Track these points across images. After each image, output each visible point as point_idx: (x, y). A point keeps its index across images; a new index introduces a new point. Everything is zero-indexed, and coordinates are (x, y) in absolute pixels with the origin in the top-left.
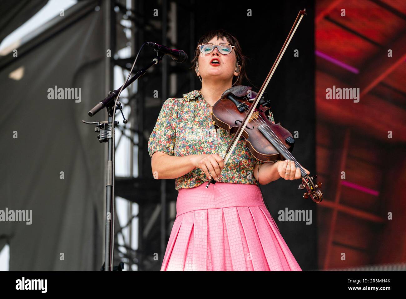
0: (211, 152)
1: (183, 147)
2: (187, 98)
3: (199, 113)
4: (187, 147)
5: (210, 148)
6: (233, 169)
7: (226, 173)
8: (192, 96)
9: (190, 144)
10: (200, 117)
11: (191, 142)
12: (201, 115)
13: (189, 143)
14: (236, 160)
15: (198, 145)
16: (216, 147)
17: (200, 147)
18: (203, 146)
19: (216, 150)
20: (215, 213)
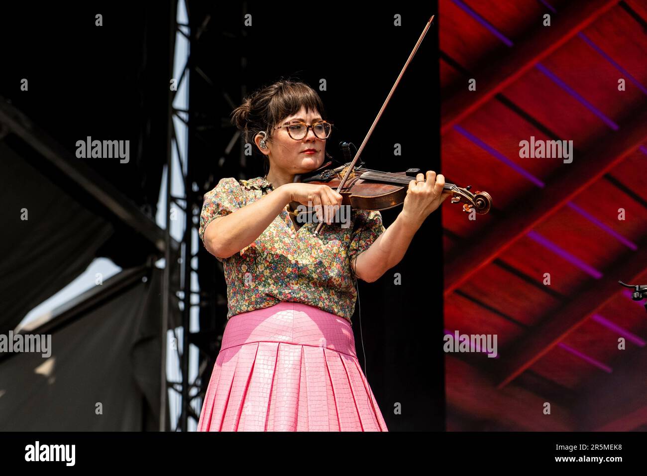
2: (247, 184)
8: (256, 185)
20: (291, 350)
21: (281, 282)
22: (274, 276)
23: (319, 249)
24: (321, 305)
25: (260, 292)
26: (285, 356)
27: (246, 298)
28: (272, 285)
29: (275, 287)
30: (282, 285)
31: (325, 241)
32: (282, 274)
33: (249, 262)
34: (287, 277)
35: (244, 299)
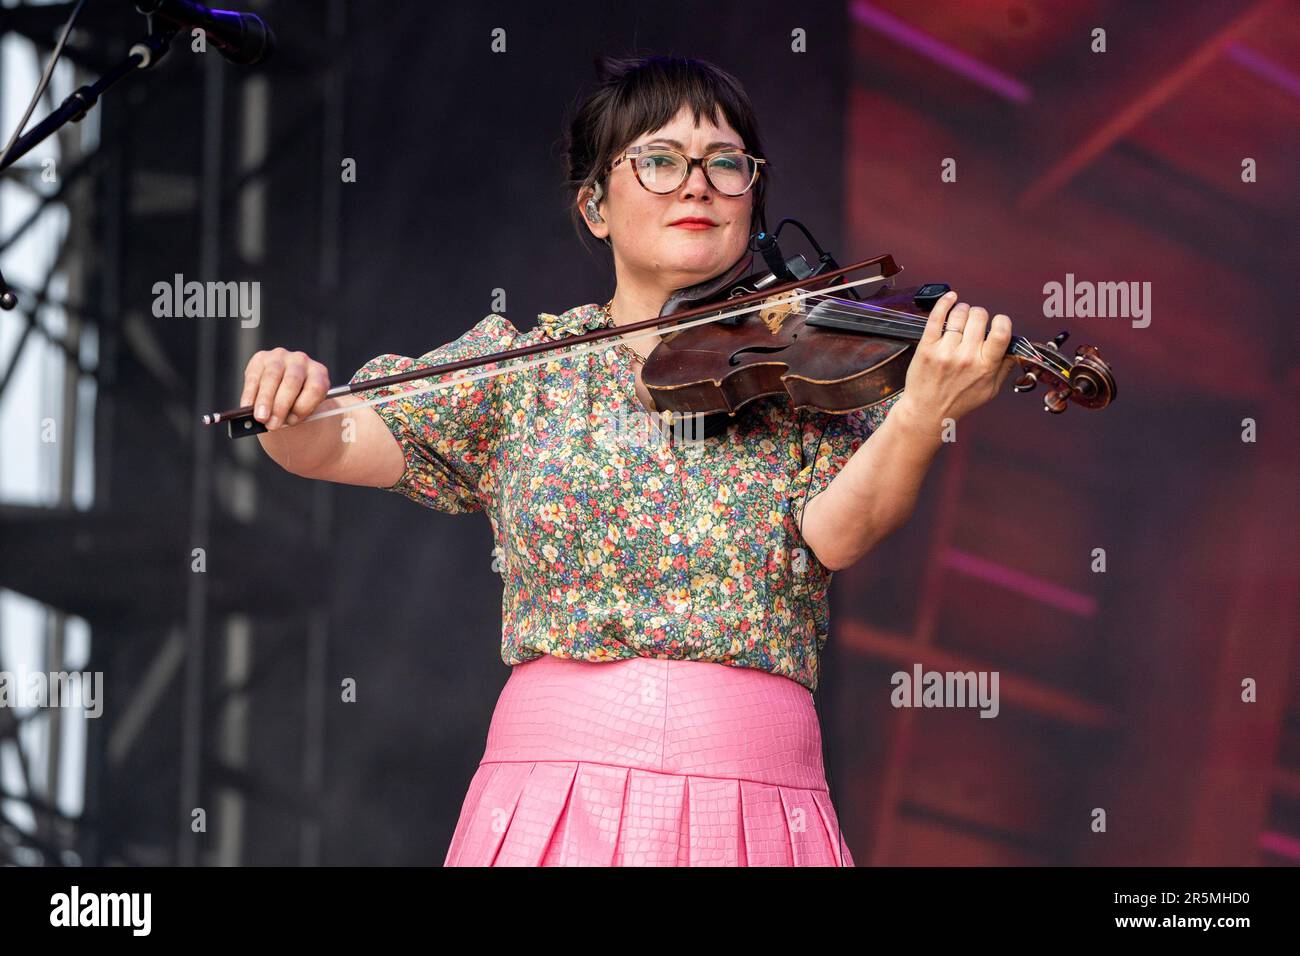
0: (660, 529)
1: (549, 499)
2: (554, 325)
3: (606, 388)
4: (570, 500)
5: (653, 512)
6: (743, 588)
7: (716, 609)
8: (574, 323)
9: (579, 488)
10: (608, 400)
11: (581, 483)
12: (615, 396)
13: (576, 487)
14: (753, 546)
15: (608, 498)
16: (678, 509)
17: (617, 508)
18: (626, 504)
19: (678, 522)
20: (658, 790)
21: (644, 594)
22: (627, 580)
23: (735, 482)
24: (737, 648)
25: (590, 619)
26: (642, 805)
27: (554, 625)
28: (622, 602)
29: (629, 605)
30: (647, 600)
31: (751, 459)
32: (648, 576)
33: (564, 542)
34: (662, 581)
35: (550, 625)
